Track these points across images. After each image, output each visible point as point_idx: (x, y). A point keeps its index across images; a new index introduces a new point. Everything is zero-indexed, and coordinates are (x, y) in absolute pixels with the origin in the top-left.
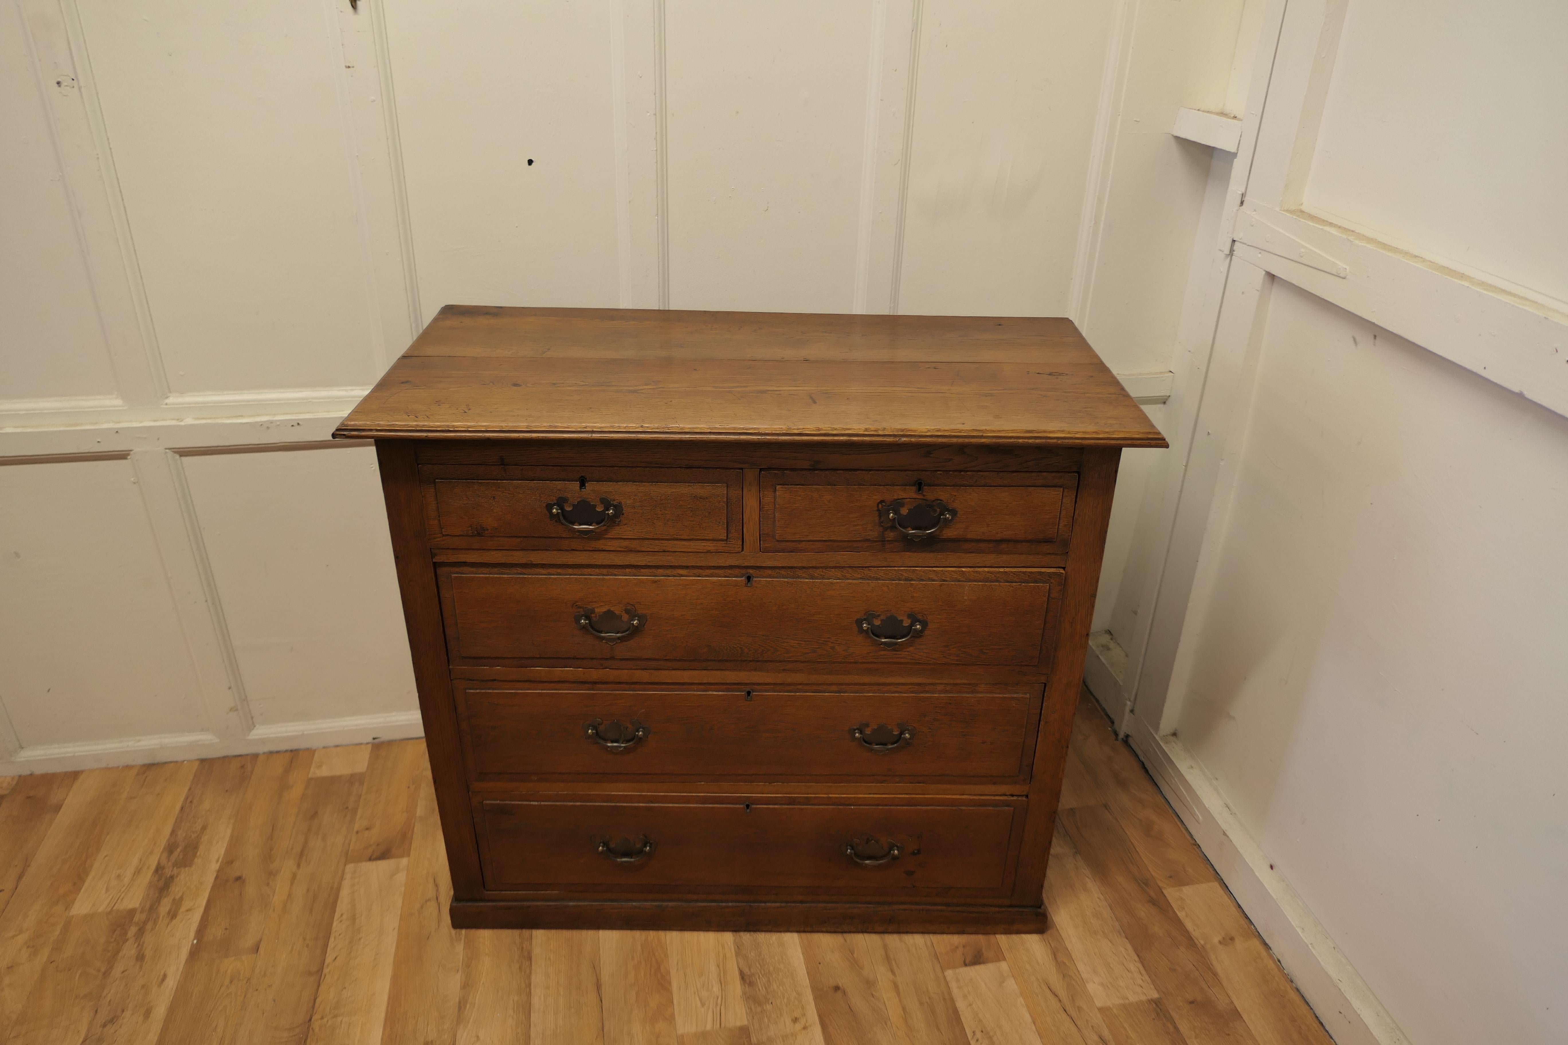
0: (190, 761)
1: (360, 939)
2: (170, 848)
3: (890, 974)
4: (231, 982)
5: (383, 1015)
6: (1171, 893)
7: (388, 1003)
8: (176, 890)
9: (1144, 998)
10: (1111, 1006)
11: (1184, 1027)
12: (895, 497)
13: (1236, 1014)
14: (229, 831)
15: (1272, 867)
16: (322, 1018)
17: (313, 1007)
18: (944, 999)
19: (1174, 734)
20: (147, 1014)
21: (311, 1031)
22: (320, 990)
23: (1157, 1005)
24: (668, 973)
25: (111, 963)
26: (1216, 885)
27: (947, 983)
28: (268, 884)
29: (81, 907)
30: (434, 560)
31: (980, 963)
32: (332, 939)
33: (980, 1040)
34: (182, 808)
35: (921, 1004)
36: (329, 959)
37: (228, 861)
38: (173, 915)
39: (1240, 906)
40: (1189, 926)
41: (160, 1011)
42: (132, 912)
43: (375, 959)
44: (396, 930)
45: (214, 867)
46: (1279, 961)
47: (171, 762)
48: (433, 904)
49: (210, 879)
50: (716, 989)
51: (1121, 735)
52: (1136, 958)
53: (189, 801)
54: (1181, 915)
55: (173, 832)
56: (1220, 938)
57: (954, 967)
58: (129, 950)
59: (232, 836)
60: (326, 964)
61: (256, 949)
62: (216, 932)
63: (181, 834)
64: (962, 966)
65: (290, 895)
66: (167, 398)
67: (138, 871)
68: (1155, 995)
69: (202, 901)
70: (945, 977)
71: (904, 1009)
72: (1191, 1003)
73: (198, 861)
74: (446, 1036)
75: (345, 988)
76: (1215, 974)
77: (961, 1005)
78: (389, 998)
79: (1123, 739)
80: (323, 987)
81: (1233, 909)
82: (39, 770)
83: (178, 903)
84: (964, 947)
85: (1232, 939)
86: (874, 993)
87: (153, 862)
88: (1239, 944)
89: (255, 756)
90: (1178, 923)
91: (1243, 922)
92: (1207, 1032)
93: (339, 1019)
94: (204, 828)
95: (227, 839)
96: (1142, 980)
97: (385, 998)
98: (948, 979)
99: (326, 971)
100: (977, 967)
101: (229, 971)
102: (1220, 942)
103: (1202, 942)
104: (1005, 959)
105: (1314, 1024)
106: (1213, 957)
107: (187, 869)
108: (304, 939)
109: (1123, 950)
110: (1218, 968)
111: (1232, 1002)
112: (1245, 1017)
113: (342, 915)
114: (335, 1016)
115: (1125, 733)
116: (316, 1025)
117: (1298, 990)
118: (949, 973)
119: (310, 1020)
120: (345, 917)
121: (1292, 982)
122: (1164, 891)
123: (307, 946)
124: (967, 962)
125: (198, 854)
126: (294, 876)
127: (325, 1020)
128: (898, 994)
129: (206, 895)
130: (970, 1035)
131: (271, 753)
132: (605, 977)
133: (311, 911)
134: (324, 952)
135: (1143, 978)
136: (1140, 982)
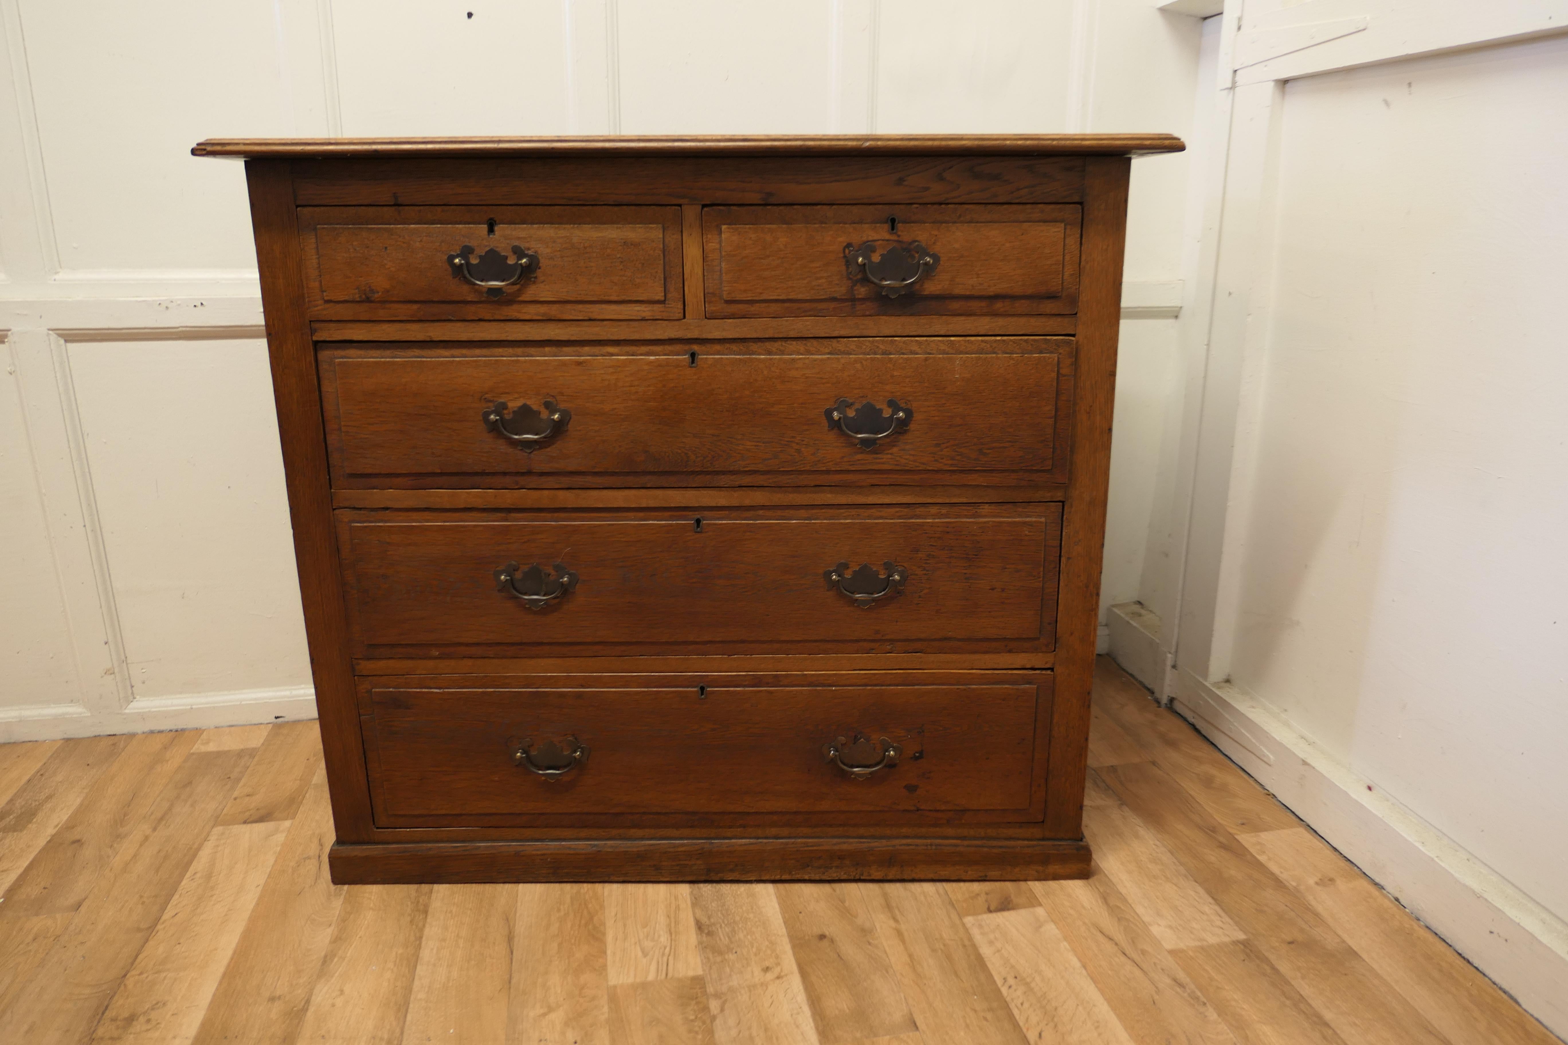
0: (54, 741)
1: (212, 896)
3: (892, 923)
4: (34, 939)
5: (222, 970)
6: (1246, 839)
7: (232, 959)
9: (1226, 939)
10: (1185, 948)
11: (1284, 967)
12: (865, 239)
13: (1353, 954)
14: (79, 801)
15: (1370, 788)
16: (141, 974)
17: (132, 964)
18: (964, 946)
19: (1228, 681)
21: (122, 987)
22: (146, 945)
23: (1245, 946)
24: (604, 924)
26: (1302, 831)
27: (967, 930)
28: (111, 846)
30: (315, 338)
31: (1008, 910)
32: (176, 897)
33: (1014, 987)
34: (29, 780)
35: (934, 950)
36: (167, 915)
37: (69, 826)
39: (1335, 849)
40: (1274, 868)
43: (226, 915)
44: (260, 888)
45: (50, 831)
46: (1397, 900)
47: (30, 742)
48: (315, 862)
49: (42, 842)
50: (664, 939)
51: (1164, 700)
52: (1211, 900)
53: (40, 774)
54: (1262, 858)
56: (1316, 879)
57: (975, 914)
59: (81, 805)
60: (161, 921)
61: (78, 906)
62: (32, 891)
63: (19, 803)
64: (985, 913)
65: (135, 856)
66: (57, 273)
68: (1242, 936)
69: (24, 863)
70: (964, 925)
71: (911, 956)
72: (1290, 943)
73: (32, 826)
74: (300, 991)
75: (179, 944)
76: (1317, 915)
77: (986, 951)
78: (235, 953)
79: (1166, 704)
80: (151, 943)
81: (1328, 852)
84: (987, 894)
85: (1332, 880)
86: (871, 941)
88: (1342, 885)
89: (132, 735)
90: (1260, 866)
91: (1343, 864)
92: (1317, 972)
93: (163, 975)
94: (49, 797)
95: (74, 808)
96: (1222, 922)
97: (229, 953)
98: (968, 925)
99: (159, 927)
100: (1006, 914)
101: (36, 929)
102: (1317, 883)
103: (1294, 884)
104: (1040, 905)
105: (1457, 961)
106: (1310, 898)
107: (15, 834)
108: (141, 897)
109: (1192, 893)
110: (1320, 909)
111: (1344, 942)
112: (1364, 956)
113: (195, 873)
114: (159, 972)
115: (1169, 696)
116: (130, 982)
117: (1428, 927)
118: (969, 920)
119: (125, 976)
120: (198, 875)
121: (1419, 920)
122: (1236, 837)
123: (143, 903)
124: (992, 908)
125: (35, 820)
126: (146, 838)
127: (145, 975)
128: (903, 941)
129: (31, 857)
130: (999, 983)
131: (152, 732)
132: (520, 928)
133: (158, 870)
134: (163, 909)
135: (1223, 920)
136: (1219, 923)
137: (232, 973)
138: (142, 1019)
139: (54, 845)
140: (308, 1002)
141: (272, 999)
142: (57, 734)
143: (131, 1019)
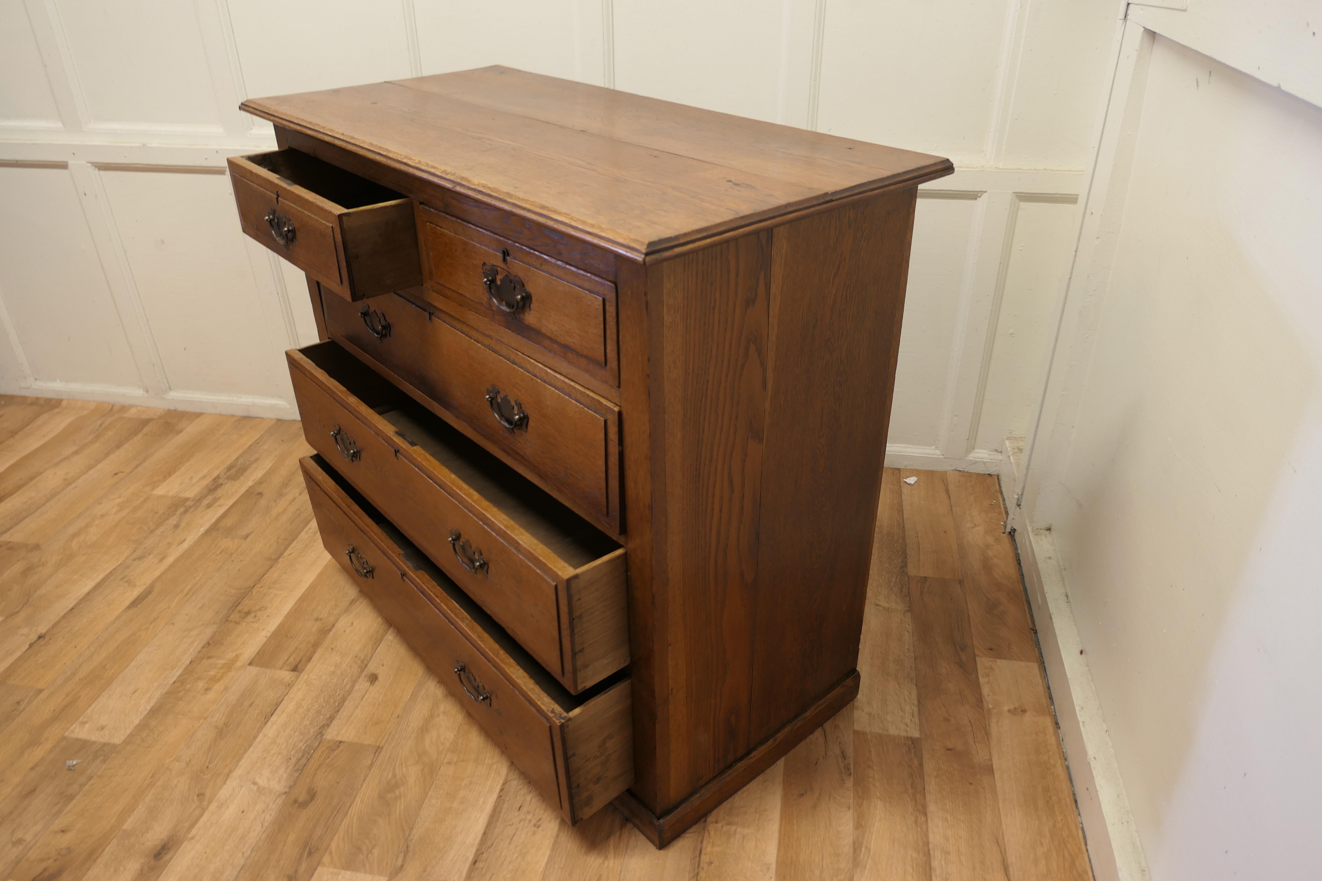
0: (271, 419)
1: (312, 546)
2: (229, 468)
4: (220, 553)
5: (300, 595)
6: (984, 662)
7: (307, 589)
8: (219, 492)
9: (903, 734)
10: (868, 732)
11: (930, 766)
13: (990, 770)
14: (270, 465)
15: (1081, 652)
16: (261, 587)
17: (260, 580)
19: (1049, 530)
20: (161, 560)
21: (250, 592)
22: (270, 570)
23: (913, 743)
25: (158, 526)
28: (276, 501)
29: (160, 491)
32: (295, 542)
34: (251, 446)
36: (286, 554)
37: (260, 482)
38: (209, 506)
39: (1049, 689)
40: (985, 690)
41: (170, 559)
42: (187, 499)
43: (315, 560)
45: (250, 483)
46: (1063, 740)
47: (259, 418)
49: (243, 490)
51: (1008, 529)
52: (916, 703)
53: (257, 442)
54: (983, 680)
55: (237, 459)
56: (1012, 707)
58: (173, 521)
59: (271, 468)
60: (282, 556)
61: (246, 537)
62: (228, 522)
63: (241, 461)
65: (285, 510)
67: (204, 477)
68: (916, 734)
69: (231, 503)
72: (949, 750)
73: (242, 478)
74: (332, 618)
75: (286, 573)
76: (988, 734)
78: (310, 585)
79: (1009, 532)
80: (273, 569)
81: (1041, 687)
82: (181, 408)
83: (216, 500)
85: (1024, 711)
87: (215, 474)
88: (1029, 717)
90: (976, 686)
91: (1045, 700)
92: (950, 776)
93: (271, 590)
94: (257, 460)
95: (267, 469)
96: (911, 720)
97: (308, 585)
99: (280, 560)
101: (223, 546)
102: (1009, 711)
103: (991, 706)
105: (1068, 799)
106: (994, 720)
107: (232, 482)
108: (278, 538)
109: (906, 693)
110: (994, 730)
111: (991, 760)
112: (997, 775)
113: (310, 529)
114: (270, 588)
115: (1014, 527)
116: (255, 591)
117: (1068, 768)
119: (253, 586)
120: (311, 530)
121: (1066, 760)
122: (977, 658)
123: (278, 542)
125: (245, 474)
126: (295, 499)
127: (263, 589)
129: (235, 499)
133: (292, 522)
134: (286, 548)
135: (913, 719)
136: (908, 721)
137: (302, 599)
138: (253, 615)
139: (249, 494)
140: (333, 626)
141: (317, 620)
142: (273, 415)
143: (248, 613)
